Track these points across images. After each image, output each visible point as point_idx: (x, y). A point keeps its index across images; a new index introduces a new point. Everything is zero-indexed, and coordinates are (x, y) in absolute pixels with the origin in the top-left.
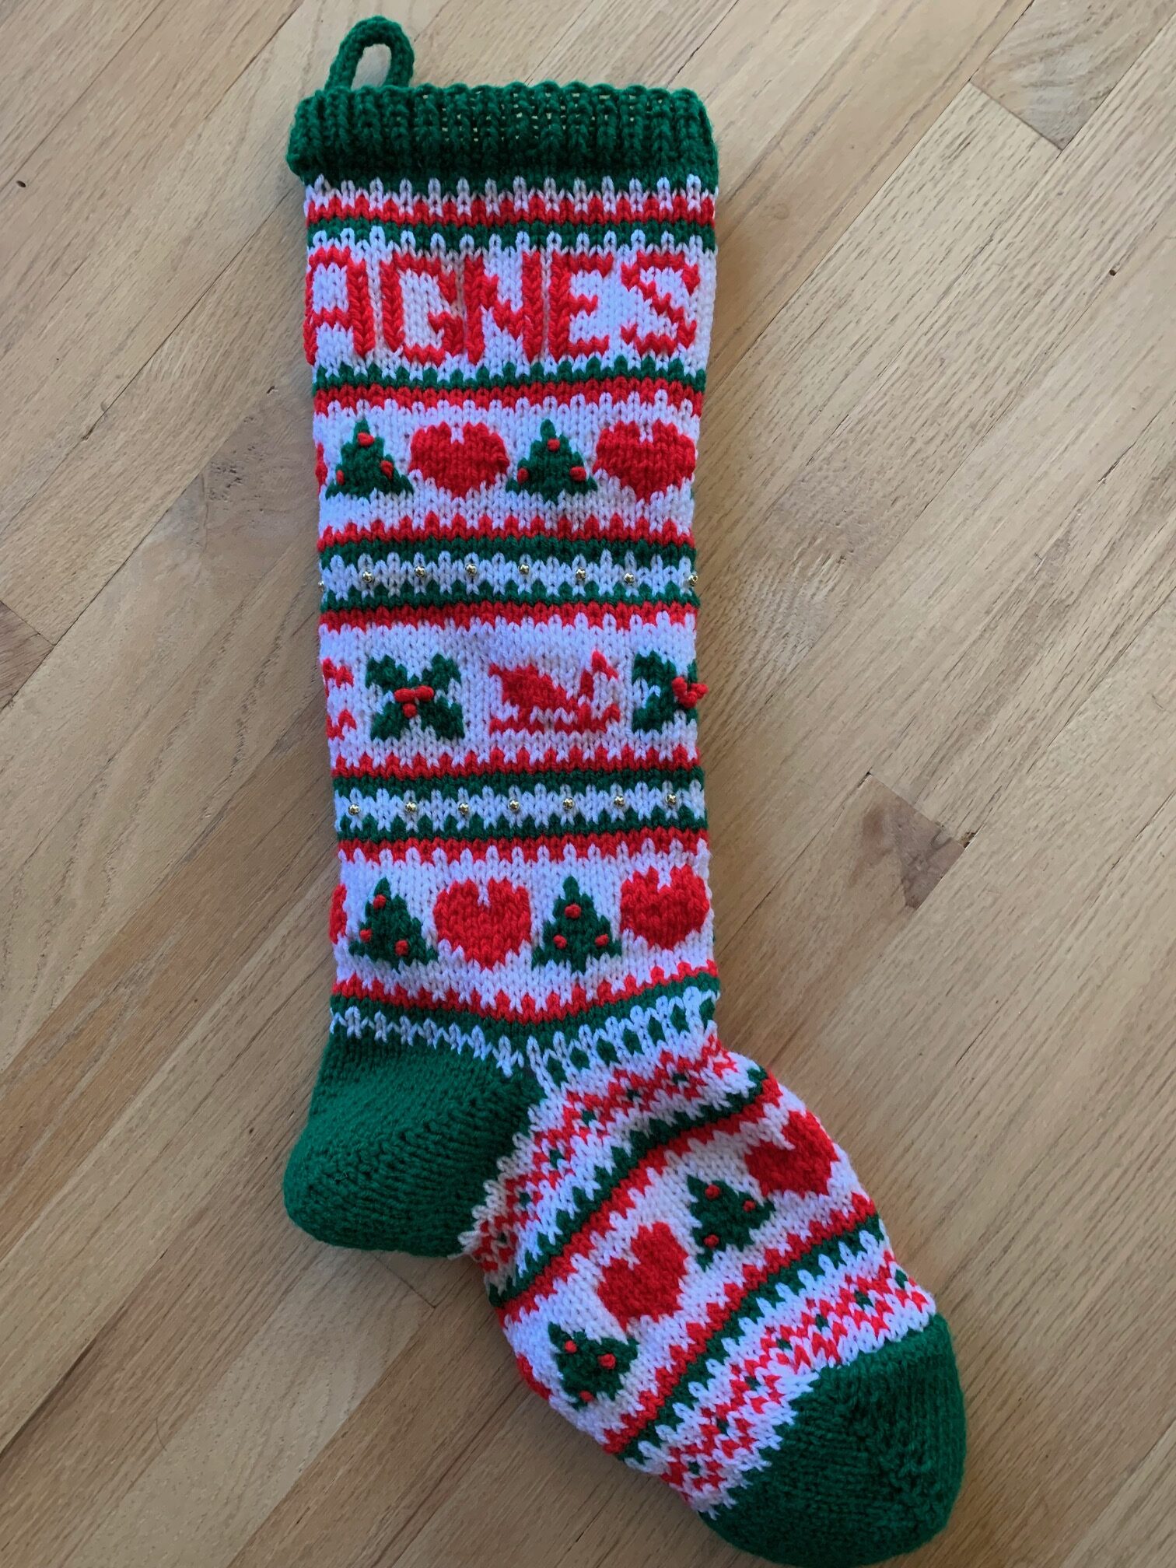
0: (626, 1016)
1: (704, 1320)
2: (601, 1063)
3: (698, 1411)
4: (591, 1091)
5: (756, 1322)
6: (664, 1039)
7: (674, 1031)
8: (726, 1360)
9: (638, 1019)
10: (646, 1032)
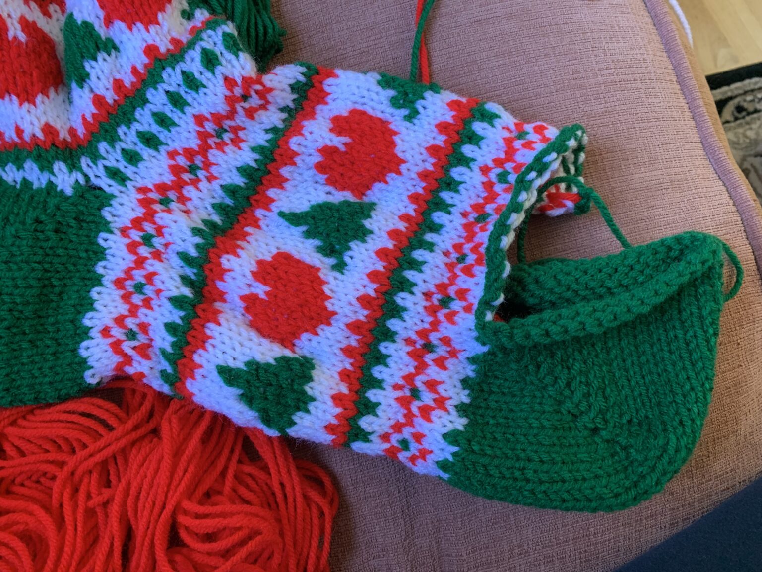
0: (145, 101)
1: (362, 314)
2: (152, 152)
3: (389, 389)
4: (158, 180)
5: (412, 293)
6: (189, 105)
7: (194, 94)
8: (397, 338)
9: (157, 99)
10: (170, 106)
